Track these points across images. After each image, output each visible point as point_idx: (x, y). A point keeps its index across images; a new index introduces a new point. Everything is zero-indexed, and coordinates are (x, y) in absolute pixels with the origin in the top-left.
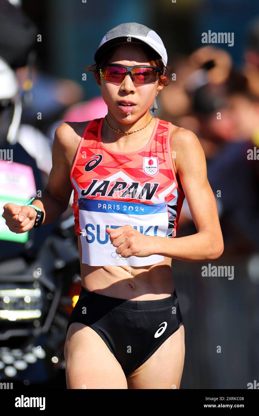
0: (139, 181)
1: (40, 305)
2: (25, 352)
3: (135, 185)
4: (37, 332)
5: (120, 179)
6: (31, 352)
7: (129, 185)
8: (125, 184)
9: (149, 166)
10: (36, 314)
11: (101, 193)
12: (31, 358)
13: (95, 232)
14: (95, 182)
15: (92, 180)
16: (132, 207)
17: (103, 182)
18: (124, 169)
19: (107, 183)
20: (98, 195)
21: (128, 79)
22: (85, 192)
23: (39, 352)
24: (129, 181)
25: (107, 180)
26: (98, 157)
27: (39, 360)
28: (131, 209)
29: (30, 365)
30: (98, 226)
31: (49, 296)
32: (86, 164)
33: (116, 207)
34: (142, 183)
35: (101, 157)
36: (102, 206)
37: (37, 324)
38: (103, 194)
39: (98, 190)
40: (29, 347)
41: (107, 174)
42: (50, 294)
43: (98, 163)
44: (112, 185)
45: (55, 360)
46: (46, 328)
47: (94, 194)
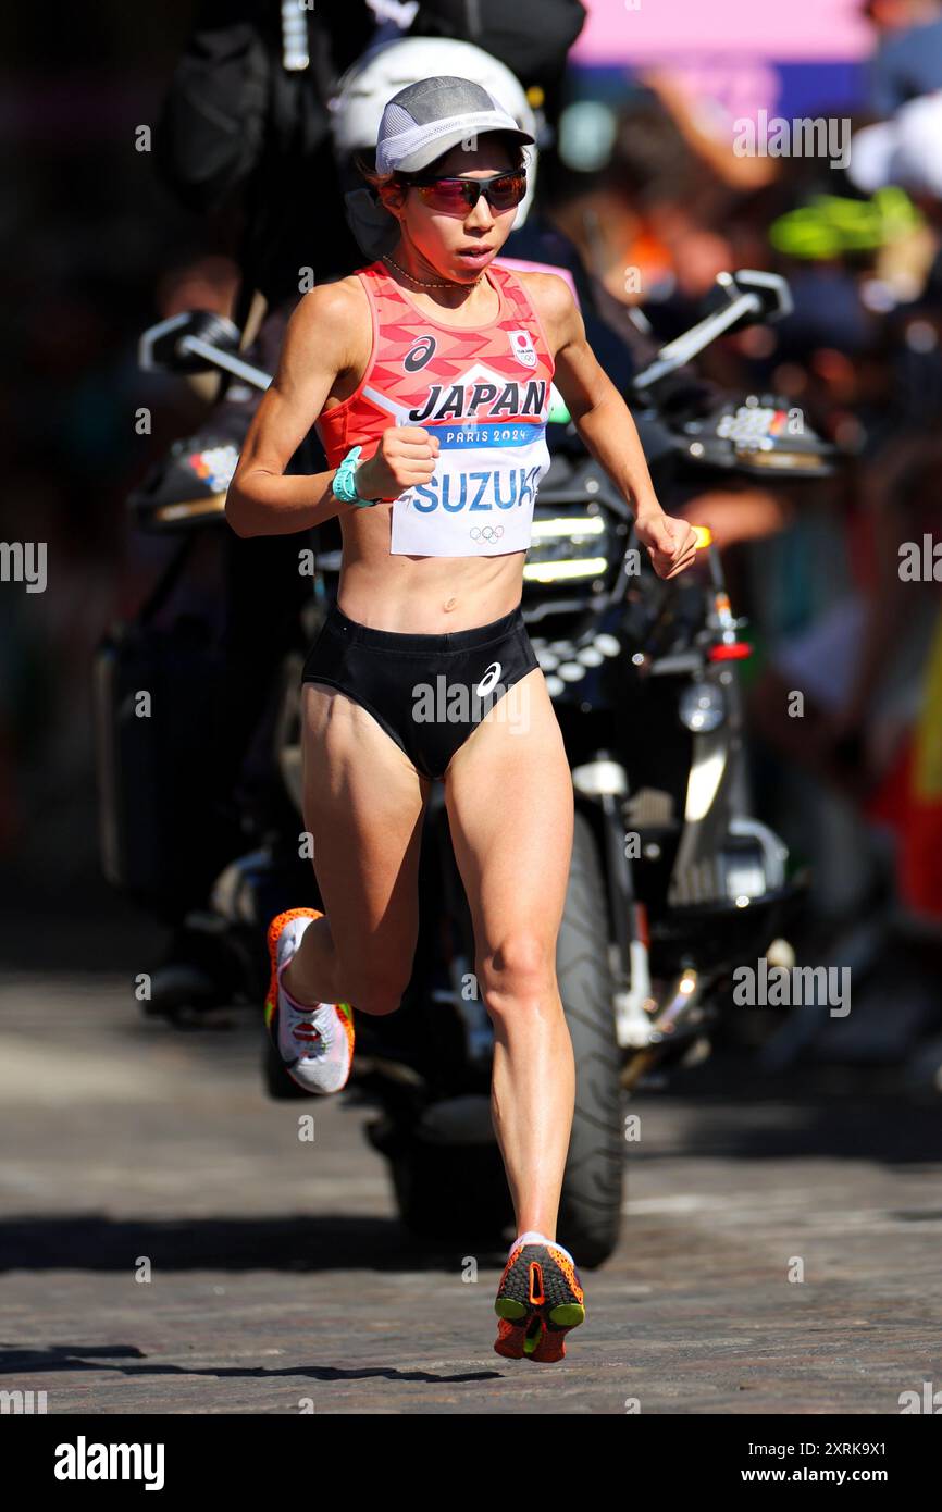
0: (517, 379)
1: (602, 548)
2: (580, 648)
3: (512, 388)
4: (599, 604)
5: (481, 379)
6: (591, 645)
7: (501, 390)
8: (492, 389)
9: (521, 349)
10: (597, 566)
11: (454, 412)
12: (592, 658)
13: (438, 491)
14: (437, 391)
15: (430, 387)
16: (508, 432)
17: (452, 389)
18: (482, 359)
19: (459, 390)
20: (450, 417)
21: (482, 202)
22: (418, 414)
23: (608, 645)
24: (499, 381)
25: (457, 384)
26: (425, 342)
27: (607, 660)
28: (506, 435)
29: (590, 671)
30: (446, 479)
31: (621, 530)
32: (405, 358)
33: (481, 436)
34: (524, 382)
35: (432, 340)
36: (455, 437)
37: (598, 586)
38: (458, 414)
39: (446, 407)
40: (588, 636)
41: (455, 372)
42: (622, 526)
43: (430, 352)
44: (470, 394)
45: (639, 659)
46: (617, 595)
47: (440, 415)
